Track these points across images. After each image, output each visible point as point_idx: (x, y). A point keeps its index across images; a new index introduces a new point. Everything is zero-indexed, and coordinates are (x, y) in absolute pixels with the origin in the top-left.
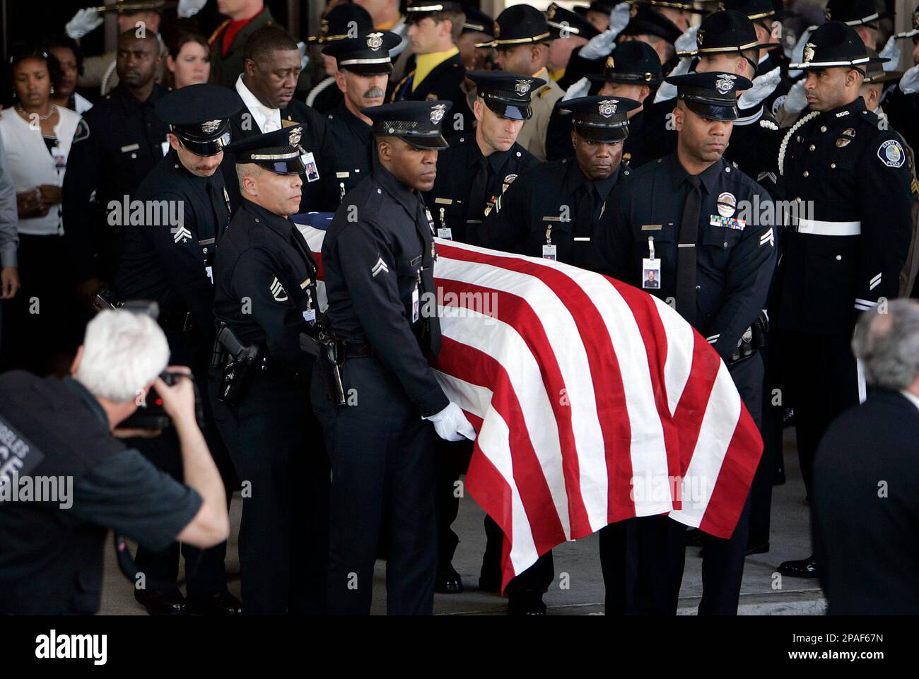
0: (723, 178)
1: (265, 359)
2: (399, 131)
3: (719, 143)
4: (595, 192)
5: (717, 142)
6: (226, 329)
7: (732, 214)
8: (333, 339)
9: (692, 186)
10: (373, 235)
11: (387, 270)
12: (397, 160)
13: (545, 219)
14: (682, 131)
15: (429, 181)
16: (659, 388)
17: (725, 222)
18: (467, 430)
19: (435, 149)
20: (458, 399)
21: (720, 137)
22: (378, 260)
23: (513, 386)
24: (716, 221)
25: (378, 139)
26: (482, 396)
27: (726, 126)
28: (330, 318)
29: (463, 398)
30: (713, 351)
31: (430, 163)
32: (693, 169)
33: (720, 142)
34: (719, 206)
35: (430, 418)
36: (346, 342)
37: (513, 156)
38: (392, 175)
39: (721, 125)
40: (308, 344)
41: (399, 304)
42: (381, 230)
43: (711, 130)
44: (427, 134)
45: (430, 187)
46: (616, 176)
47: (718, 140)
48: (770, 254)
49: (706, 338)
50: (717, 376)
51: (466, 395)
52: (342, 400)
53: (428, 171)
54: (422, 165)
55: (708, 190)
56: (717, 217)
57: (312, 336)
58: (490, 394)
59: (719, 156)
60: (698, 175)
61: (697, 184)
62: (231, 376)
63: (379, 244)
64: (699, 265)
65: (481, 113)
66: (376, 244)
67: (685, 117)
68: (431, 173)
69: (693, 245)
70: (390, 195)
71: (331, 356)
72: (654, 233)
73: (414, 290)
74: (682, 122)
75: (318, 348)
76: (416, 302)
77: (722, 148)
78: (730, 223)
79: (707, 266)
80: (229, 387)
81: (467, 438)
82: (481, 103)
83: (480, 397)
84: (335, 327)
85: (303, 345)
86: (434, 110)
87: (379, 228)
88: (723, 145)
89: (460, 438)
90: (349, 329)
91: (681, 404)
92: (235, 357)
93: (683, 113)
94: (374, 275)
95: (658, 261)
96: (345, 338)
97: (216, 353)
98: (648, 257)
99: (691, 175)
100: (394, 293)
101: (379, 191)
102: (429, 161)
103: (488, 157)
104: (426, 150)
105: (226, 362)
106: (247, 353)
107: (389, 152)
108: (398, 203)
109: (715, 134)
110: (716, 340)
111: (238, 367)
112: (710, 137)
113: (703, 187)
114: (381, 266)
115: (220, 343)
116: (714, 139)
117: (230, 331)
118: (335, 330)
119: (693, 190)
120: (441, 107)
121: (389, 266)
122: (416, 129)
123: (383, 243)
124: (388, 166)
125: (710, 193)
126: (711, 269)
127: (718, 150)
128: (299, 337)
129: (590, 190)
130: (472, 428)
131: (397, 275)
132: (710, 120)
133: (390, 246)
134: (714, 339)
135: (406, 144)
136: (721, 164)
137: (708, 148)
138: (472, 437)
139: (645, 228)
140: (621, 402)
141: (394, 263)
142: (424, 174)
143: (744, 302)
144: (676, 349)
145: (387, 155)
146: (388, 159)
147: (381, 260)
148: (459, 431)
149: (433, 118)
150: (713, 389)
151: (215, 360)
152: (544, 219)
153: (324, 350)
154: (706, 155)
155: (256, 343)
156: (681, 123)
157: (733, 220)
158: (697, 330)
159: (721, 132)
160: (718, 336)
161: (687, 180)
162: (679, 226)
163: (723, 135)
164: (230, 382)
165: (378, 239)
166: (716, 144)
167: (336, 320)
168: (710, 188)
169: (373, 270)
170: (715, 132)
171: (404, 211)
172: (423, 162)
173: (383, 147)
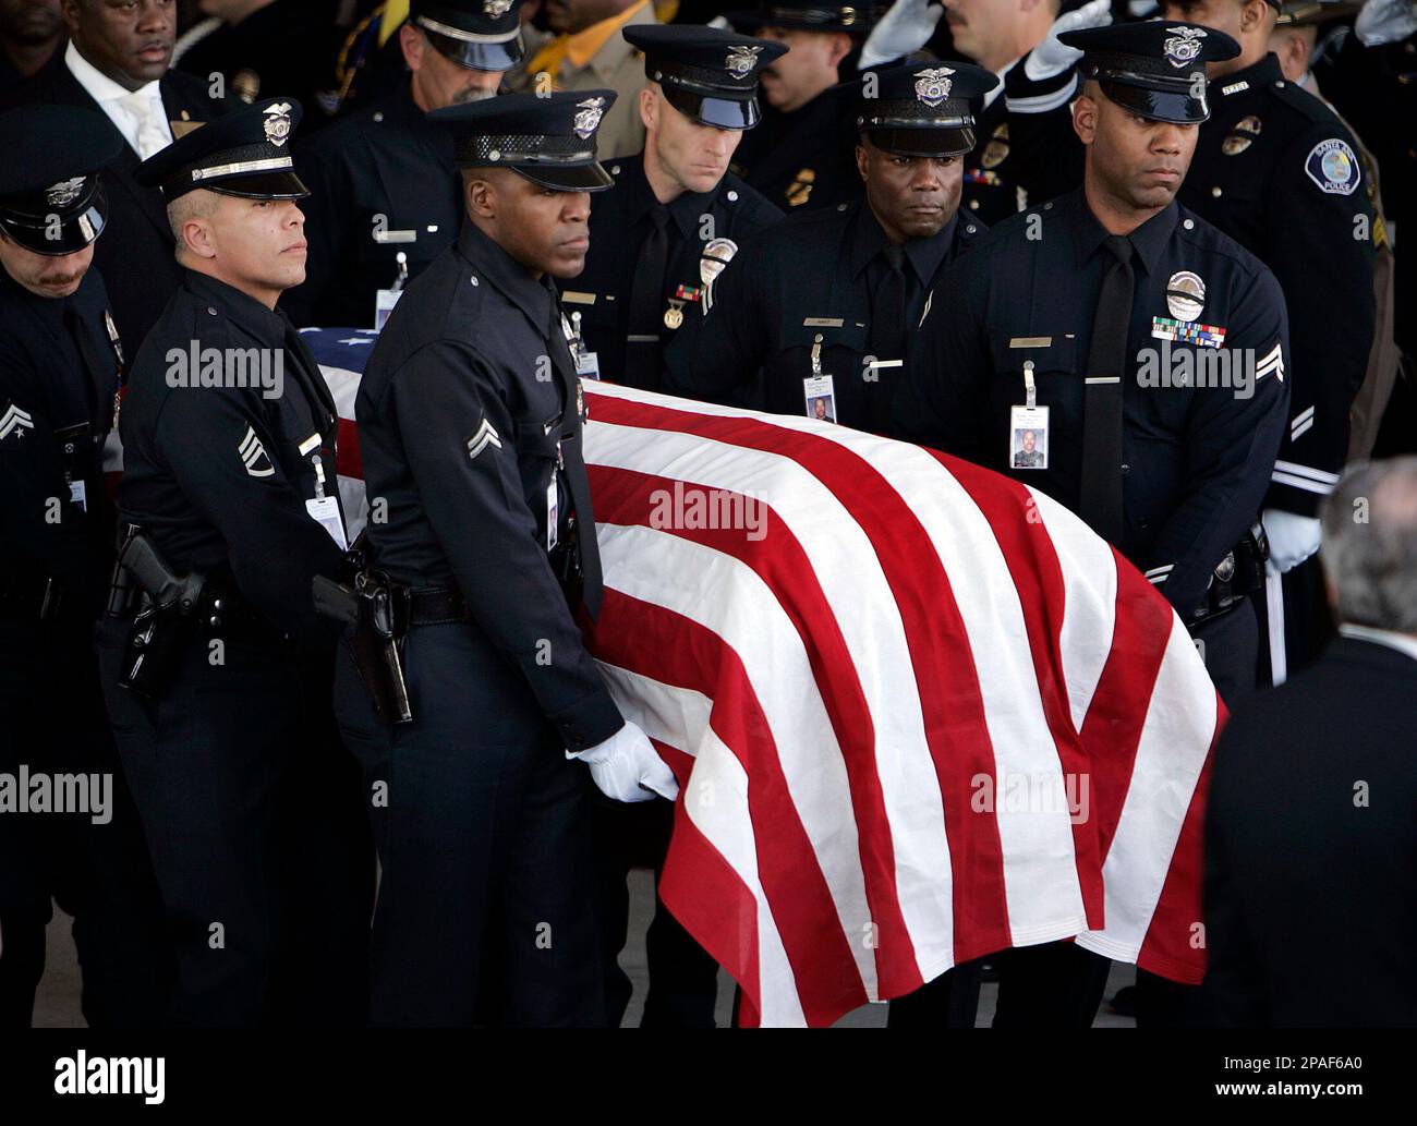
0: (1179, 239)
1: (217, 603)
2: (509, 156)
3: (1169, 169)
4: (907, 266)
5: (1165, 167)
6: (139, 539)
7: (1195, 316)
8: (384, 587)
9: (1116, 259)
10: (467, 372)
11: (499, 444)
12: (510, 217)
13: (809, 322)
14: (1093, 143)
15: (575, 256)
16: (1050, 678)
17: (1183, 332)
18: (659, 778)
19: (585, 191)
20: (639, 716)
21: (1171, 156)
22: (481, 423)
23: (754, 685)
24: (1165, 329)
25: (466, 174)
26: (690, 708)
27: (1183, 134)
28: (376, 544)
29: (649, 713)
30: (1156, 598)
31: (576, 220)
32: (1116, 223)
33: (1173, 167)
34: (1170, 300)
35: (583, 755)
36: (411, 593)
37: (722, 200)
38: (500, 247)
39: (1174, 131)
40: (332, 597)
41: (525, 513)
42: (483, 361)
43: (1153, 142)
44: (571, 159)
45: (577, 269)
46: (950, 236)
47: (1168, 162)
48: (1275, 400)
49: (1144, 573)
50: (1167, 650)
51: (657, 709)
52: (405, 712)
53: (572, 237)
54: (560, 224)
55: (1148, 267)
56: (1166, 321)
57: (339, 582)
58: (706, 704)
59: (1170, 196)
60: (1128, 236)
61: (1125, 253)
62: (146, 638)
63: (480, 388)
64: (1129, 422)
65: (655, 114)
66: (476, 389)
67: (1100, 117)
68: (579, 239)
69: (1116, 380)
70: (494, 287)
71: (382, 621)
72: (1034, 354)
73: (549, 483)
74: (1094, 124)
75: (354, 606)
76: (553, 509)
77: (1176, 180)
78: (1194, 334)
79: (1145, 424)
80: (140, 659)
81: (659, 795)
82: (654, 93)
83: (685, 711)
84: (387, 560)
85: (320, 600)
86: (581, 109)
87: (479, 358)
88: (1177, 173)
89: (644, 795)
90: (416, 564)
91: (1095, 709)
92: (156, 598)
93: (1095, 107)
94: (473, 454)
95: (1044, 412)
96: (409, 585)
97: (116, 587)
98: (1022, 402)
99: (1111, 236)
100: (516, 491)
101: (474, 281)
102: (574, 215)
103: (667, 205)
104: (569, 193)
105: (137, 608)
106: (181, 591)
107: (489, 199)
108: (512, 304)
109: (1160, 151)
110: (1164, 578)
111: (161, 619)
112: (1149, 156)
113: (1136, 259)
114: (488, 435)
115: (125, 567)
116: (1159, 161)
117: (146, 545)
118: (385, 567)
119: (1116, 268)
120: (596, 103)
121: (503, 435)
122: (544, 150)
123: (490, 388)
124: (489, 228)
125: (1151, 273)
126: (1151, 429)
127: (1167, 185)
128: (311, 583)
129: (898, 265)
130: (671, 775)
131: (517, 452)
132: (1151, 122)
133: (502, 393)
134: (1160, 573)
135: (526, 183)
136: (1175, 209)
137: (1146, 178)
138: (670, 793)
139: (1016, 343)
140: (973, 710)
141: (511, 428)
142: (564, 244)
143: (1224, 498)
144: (1082, 598)
145: (487, 207)
146: (490, 214)
147: (486, 424)
148: (642, 782)
149: (580, 127)
150: (1159, 677)
151: (115, 602)
152: (806, 324)
153: (367, 610)
154: (1142, 195)
155: (200, 570)
156: (1091, 128)
157: (1198, 327)
158: (1127, 556)
159: (1174, 146)
160: (1169, 568)
161: (1104, 247)
162: (1087, 338)
163: (1177, 153)
164: (144, 648)
165: (476, 380)
166: (1163, 172)
167: (386, 548)
168: (1152, 260)
169: (471, 444)
170: (1159, 147)
171: (524, 321)
172: (562, 218)
173: (477, 190)
